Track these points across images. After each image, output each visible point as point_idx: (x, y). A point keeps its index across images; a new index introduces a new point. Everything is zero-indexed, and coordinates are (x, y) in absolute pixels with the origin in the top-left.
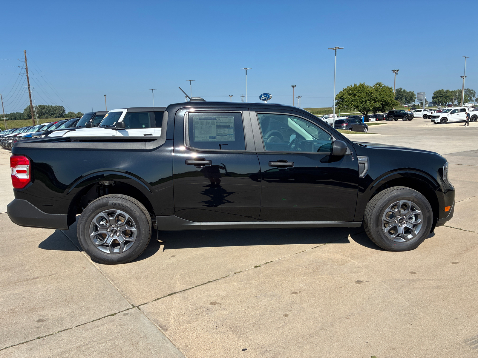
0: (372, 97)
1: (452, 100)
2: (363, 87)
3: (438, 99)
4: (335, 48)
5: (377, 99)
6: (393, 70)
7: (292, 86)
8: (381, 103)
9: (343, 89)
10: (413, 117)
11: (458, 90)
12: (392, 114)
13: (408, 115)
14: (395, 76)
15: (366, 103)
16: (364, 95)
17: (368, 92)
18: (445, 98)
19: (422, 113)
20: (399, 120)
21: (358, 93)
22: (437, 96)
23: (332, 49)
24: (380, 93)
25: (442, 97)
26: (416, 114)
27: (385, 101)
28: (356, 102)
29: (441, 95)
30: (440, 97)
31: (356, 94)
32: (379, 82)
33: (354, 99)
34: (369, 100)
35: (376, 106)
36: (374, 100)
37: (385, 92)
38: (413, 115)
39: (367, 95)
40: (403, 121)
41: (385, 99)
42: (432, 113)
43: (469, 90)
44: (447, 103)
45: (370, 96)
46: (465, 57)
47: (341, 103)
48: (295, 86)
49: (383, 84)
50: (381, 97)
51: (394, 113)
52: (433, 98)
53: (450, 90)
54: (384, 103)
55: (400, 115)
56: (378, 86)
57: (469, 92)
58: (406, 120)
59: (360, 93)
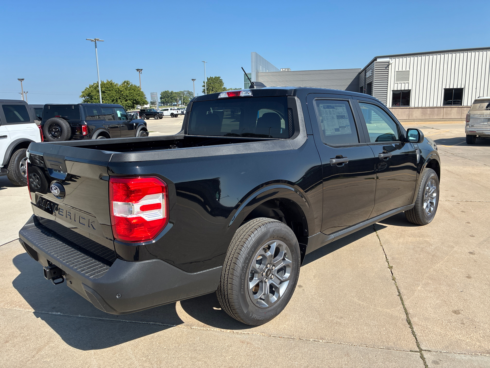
0: (123, 95)
1: (176, 100)
2: (111, 84)
3: (165, 99)
4: (95, 39)
5: (127, 97)
6: (137, 69)
7: (19, 79)
8: (132, 102)
9: (89, 86)
10: (163, 116)
11: (180, 91)
12: (144, 113)
13: (159, 114)
14: (140, 75)
15: (117, 101)
16: (114, 93)
17: (118, 90)
18: (171, 98)
19: (170, 112)
20: (150, 118)
21: (107, 90)
22: (164, 97)
23: (91, 40)
24: (129, 91)
25: (168, 97)
26: (165, 113)
27: (136, 99)
28: (107, 100)
29: (167, 96)
30: (166, 97)
31: (105, 91)
32: (126, 80)
33: (104, 96)
34: (120, 99)
35: (127, 104)
36: (125, 98)
37: (134, 91)
38: (163, 114)
39: (117, 93)
40: (155, 119)
41: (135, 98)
42: (178, 112)
43: (189, 92)
44: (173, 103)
45: (121, 94)
46: (204, 62)
47: (90, 101)
48: (23, 79)
49: (130, 82)
50: (131, 95)
51: (146, 112)
52: (161, 98)
53: (174, 91)
54: (134, 102)
55: (151, 114)
56: (126, 84)
57: (189, 94)
58: (157, 119)
59: (109, 90)
